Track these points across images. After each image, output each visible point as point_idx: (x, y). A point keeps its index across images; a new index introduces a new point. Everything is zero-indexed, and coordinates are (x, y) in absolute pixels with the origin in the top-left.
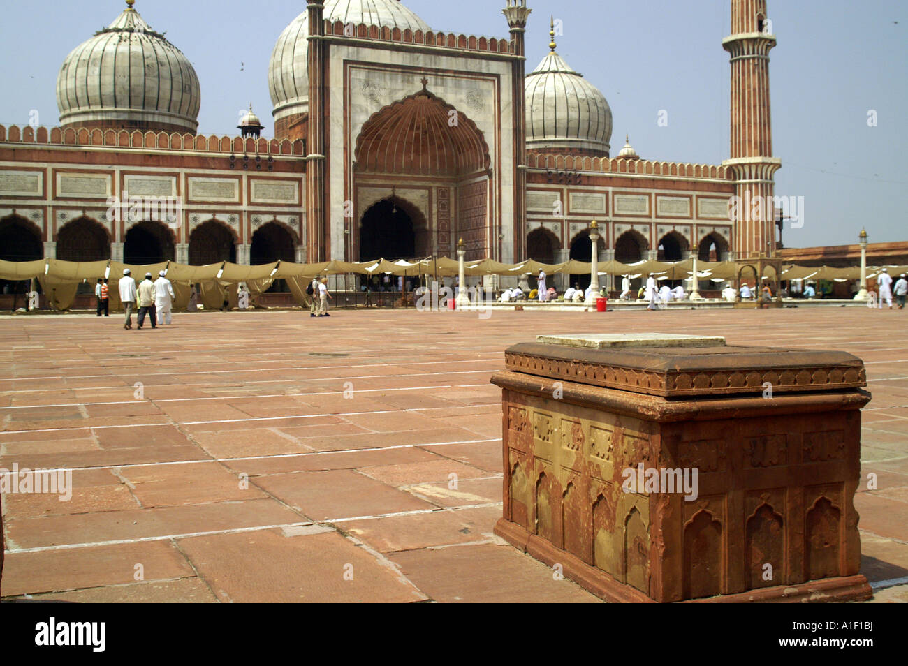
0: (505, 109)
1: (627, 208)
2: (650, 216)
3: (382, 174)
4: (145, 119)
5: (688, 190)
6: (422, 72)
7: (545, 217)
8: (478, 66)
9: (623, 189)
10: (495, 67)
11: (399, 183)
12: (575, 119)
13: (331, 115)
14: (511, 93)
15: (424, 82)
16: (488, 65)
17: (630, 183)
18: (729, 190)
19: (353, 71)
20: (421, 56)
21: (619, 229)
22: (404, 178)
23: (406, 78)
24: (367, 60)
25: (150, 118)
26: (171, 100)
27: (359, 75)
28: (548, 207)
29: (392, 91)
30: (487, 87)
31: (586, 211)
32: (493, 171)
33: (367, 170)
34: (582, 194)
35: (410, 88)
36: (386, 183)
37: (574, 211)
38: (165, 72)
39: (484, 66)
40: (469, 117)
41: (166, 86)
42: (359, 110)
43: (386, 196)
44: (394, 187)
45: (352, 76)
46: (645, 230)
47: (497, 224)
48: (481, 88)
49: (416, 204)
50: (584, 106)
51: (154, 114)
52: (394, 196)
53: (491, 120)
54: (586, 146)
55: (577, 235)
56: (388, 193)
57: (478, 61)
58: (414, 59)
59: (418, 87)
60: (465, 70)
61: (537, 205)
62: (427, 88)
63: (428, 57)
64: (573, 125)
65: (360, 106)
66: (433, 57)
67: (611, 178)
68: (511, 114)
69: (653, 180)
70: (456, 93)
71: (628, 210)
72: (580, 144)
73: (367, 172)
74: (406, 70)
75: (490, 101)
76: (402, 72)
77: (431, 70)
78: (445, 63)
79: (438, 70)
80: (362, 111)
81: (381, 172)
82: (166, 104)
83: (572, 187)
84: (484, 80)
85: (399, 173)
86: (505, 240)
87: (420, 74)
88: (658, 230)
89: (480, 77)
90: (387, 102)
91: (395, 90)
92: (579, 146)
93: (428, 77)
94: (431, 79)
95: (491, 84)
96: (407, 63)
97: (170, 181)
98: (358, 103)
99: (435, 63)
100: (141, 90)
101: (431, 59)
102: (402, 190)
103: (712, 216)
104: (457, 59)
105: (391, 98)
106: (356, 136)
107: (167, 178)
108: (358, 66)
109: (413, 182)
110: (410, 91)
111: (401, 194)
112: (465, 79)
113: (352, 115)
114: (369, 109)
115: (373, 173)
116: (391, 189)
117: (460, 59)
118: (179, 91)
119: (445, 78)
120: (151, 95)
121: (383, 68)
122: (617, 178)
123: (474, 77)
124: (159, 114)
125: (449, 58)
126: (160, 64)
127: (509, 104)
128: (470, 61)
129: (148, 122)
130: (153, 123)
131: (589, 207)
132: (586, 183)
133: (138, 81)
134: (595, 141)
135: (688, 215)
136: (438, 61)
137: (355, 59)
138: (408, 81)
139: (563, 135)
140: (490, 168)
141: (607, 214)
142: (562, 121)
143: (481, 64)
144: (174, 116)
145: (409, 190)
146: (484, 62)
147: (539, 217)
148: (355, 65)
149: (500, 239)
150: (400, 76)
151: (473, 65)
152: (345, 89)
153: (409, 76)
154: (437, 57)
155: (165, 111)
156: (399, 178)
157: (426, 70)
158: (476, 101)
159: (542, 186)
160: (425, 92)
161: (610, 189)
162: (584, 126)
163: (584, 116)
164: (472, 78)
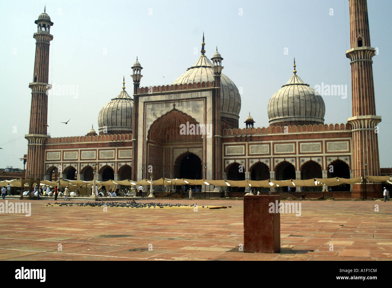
0: (208, 111)
1: (282, 150)
2: (295, 154)
3: (182, 143)
4: (112, 130)
5: (319, 138)
6: (173, 101)
7: (236, 157)
8: (197, 95)
9: (279, 141)
10: (204, 94)
11: (190, 146)
12: (286, 107)
13: (139, 123)
14: (212, 104)
15: (174, 105)
16: (201, 94)
17: (283, 138)
18: (348, 136)
19: (147, 105)
20: (173, 95)
21: (277, 161)
22: (192, 144)
23: (167, 105)
24: (152, 101)
25: (114, 129)
26: (121, 122)
27: (150, 107)
28: (238, 153)
29: (162, 111)
30: (201, 103)
31: (258, 153)
32: (203, 139)
33: (177, 142)
34: (256, 145)
35: (168, 109)
36: (184, 147)
37: (252, 154)
38: (119, 112)
39: (199, 95)
40: (193, 117)
41: (119, 117)
42: (149, 120)
43: (185, 152)
44: (188, 148)
45: (147, 108)
46: (293, 161)
47: (205, 162)
48: (198, 104)
49: (197, 154)
50: (291, 100)
51: (115, 128)
52: (188, 152)
53: (203, 117)
54: (293, 120)
55: (254, 165)
56: (186, 150)
57: (197, 93)
58: (170, 97)
59: (172, 108)
60: (191, 97)
61: (233, 152)
62: (175, 108)
63: (175, 95)
64: (285, 110)
65: (150, 119)
66: (178, 94)
67: (271, 136)
68: (212, 113)
69: (297, 135)
70: (187, 108)
71: (282, 151)
72: (290, 119)
73: (177, 143)
74: (167, 102)
75: (202, 109)
76: (165, 103)
77: (177, 100)
78: (182, 96)
79: (179, 100)
80: (150, 121)
81: (182, 142)
82: (120, 124)
83: (250, 142)
84: (199, 100)
85: (190, 142)
86: (208, 169)
87: (172, 102)
88: (301, 160)
89: (197, 99)
90: (159, 116)
91: (163, 110)
92: (290, 120)
93: (176, 103)
94: (177, 104)
95: (203, 102)
96: (167, 99)
97: (94, 152)
98: (149, 118)
99: (178, 97)
100: (110, 120)
101: (177, 96)
102: (191, 149)
103: (336, 151)
104: (188, 93)
105: (161, 114)
106: (148, 131)
107: (93, 151)
108: (149, 103)
109: (196, 145)
110: (168, 110)
111: (191, 151)
112: (191, 101)
113: (146, 122)
114: (153, 119)
115: (179, 143)
116: (187, 149)
117: (189, 93)
118: (125, 118)
119: (183, 102)
120: (114, 121)
121: (158, 103)
122: (275, 136)
123: (195, 100)
124: (117, 128)
125: (184, 94)
126: (118, 109)
127: (210, 109)
128: (193, 93)
129: (113, 131)
130: (115, 131)
131: (260, 151)
132: (258, 140)
133: (110, 117)
134: (299, 116)
135: (320, 151)
136: (179, 96)
137: (148, 101)
138: (168, 106)
139: (282, 116)
140: (202, 138)
141: (270, 154)
142: (280, 109)
143: (198, 94)
144: (123, 128)
145: (195, 149)
146: (199, 93)
147: (233, 157)
148: (148, 103)
149: (206, 169)
150: (165, 105)
151: (195, 95)
152: (144, 113)
153: (168, 104)
154: (179, 94)
155: (120, 126)
156: (190, 144)
157: (175, 101)
158: (196, 110)
159: (235, 143)
160: (174, 109)
161: (272, 142)
162: (291, 110)
163: (291, 105)
164: (194, 101)
